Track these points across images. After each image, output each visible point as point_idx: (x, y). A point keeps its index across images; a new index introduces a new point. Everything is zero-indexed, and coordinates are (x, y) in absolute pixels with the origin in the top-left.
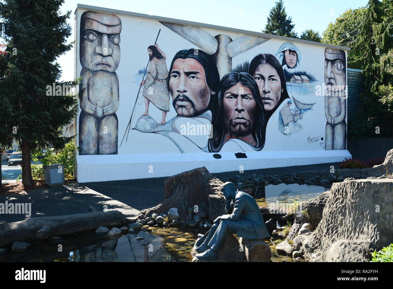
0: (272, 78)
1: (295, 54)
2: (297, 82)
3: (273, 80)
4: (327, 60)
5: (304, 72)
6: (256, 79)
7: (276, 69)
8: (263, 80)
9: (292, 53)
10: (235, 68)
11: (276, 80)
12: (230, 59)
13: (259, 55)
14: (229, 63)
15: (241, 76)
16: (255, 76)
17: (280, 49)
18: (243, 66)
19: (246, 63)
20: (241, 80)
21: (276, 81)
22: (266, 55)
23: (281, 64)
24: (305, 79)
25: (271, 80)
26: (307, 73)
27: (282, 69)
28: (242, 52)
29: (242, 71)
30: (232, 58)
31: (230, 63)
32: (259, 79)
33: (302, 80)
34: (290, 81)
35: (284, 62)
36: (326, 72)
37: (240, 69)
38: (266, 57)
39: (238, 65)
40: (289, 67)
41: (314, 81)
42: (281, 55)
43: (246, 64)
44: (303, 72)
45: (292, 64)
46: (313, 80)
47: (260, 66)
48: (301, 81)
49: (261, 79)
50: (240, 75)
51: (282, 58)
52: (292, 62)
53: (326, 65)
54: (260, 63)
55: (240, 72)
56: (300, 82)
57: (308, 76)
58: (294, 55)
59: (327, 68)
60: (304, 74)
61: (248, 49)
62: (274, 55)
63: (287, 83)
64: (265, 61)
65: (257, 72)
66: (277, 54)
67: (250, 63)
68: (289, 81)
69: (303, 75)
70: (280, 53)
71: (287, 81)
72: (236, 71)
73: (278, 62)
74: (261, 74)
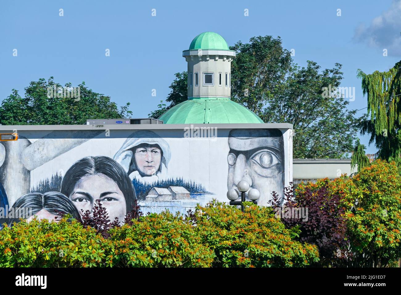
0: (108, 196)
1: (158, 150)
2: (161, 199)
3: (110, 199)
4: (235, 153)
5: (178, 179)
6: (75, 200)
7: (115, 180)
8: (89, 202)
9: (149, 149)
10: (35, 187)
11: (115, 199)
12: (27, 173)
13: (81, 161)
14: (25, 180)
15: (46, 198)
16: (72, 197)
17: (125, 146)
18: (50, 181)
19: (57, 176)
20: (46, 204)
21: (116, 201)
22: (95, 159)
23: (127, 171)
24: (180, 192)
25: (106, 200)
26: (186, 180)
27: (128, 179)
28: (50, 160)
29: (49, 190)
30: (31, 172)
31: (28, 180)
32: (81, 200)
33: (174, 195)
34: (146, 199)
35: (133, 166)
36: (231, 174)
37: (46, 187)
38: (96, 162)
39: (42, 181)
40: (143, 175)
41: (200, 195)
42: (126, 156)
43: (57, 179)
44: (175, 179)
45: (149, 168)
46: (198, 192)
47: (83, 178)
48: (171, 197)
49: (84, 200)
50: (45, 196)
51: (129, 160)
52: (150, 164)
53: (231, 162)
54: (84, 173)
55: (46, 192)
56: (169, 198)
57: (187, 187)
58: (156, 152)
59: (234, 168)
60: (179, 183)
61: (61, 154)
62: (111, 157)
63: (140, 203)
64: (93, 169)
65: (76, 190)
66: (117, 154)
67: (63, 175)
68: (144, 199)
69: (177, 185)
70: (124, 151)
71: (139, 198)
72: (37, 191)
73: (120, 168)
74: (85, 192)
